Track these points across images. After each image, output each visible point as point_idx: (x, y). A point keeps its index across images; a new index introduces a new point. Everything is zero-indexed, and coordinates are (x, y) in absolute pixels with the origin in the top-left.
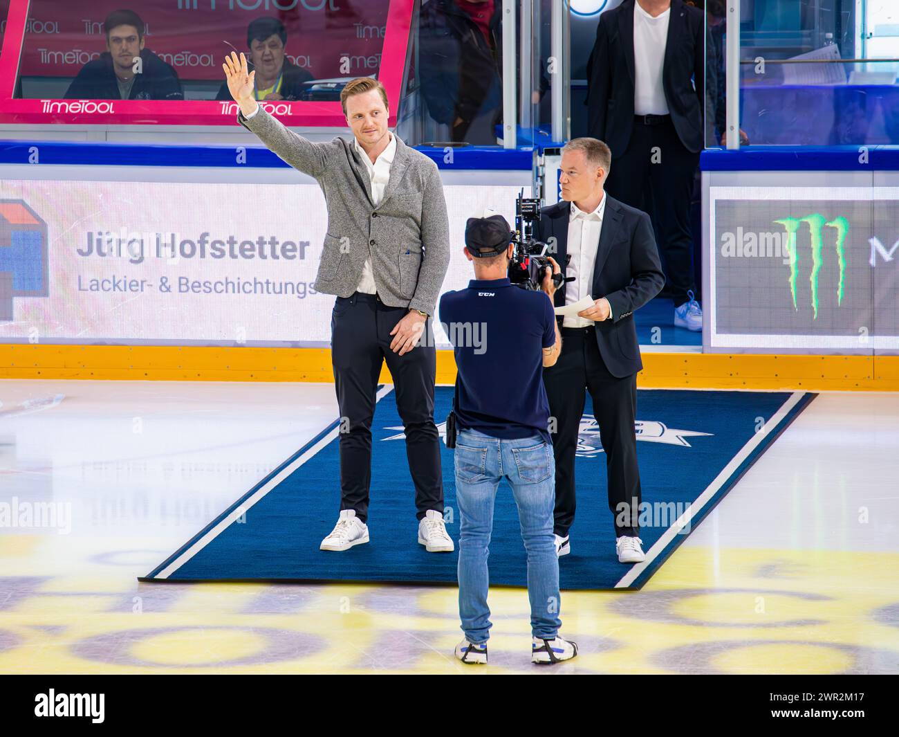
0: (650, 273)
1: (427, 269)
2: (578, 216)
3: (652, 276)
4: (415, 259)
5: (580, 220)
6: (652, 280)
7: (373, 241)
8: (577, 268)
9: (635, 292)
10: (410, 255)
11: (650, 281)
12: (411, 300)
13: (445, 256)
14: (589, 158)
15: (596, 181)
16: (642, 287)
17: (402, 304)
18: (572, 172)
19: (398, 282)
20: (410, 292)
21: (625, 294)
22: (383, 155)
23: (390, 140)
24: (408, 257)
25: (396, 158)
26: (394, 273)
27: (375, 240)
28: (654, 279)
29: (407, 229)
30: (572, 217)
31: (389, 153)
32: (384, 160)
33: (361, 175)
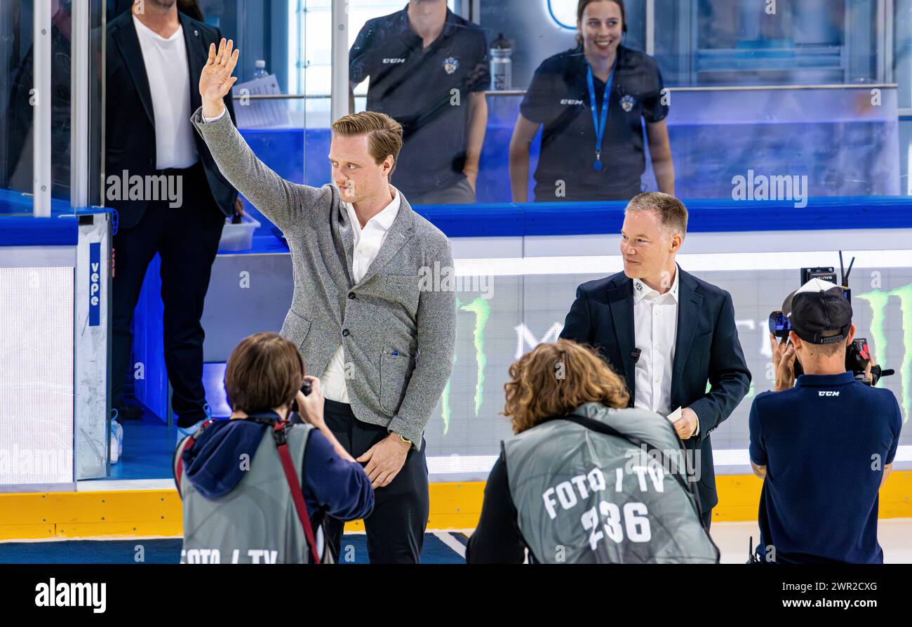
0: (739, 374)
1: (418, 379)
2: (647, 297)
3: (740, 377)
4: (403, 362)
5: (648, 302)
6: (741, 382)
7: (346, 330)
8: (649, 367)
9: (724, 399)
10: (398, 357)
11: (738, 383)
12: (391, 418)
13: (444, 365)
14: (664, 222)
15: (670, 252)
16: (732, 393)
17: (380, 421)
18: (640, 240)
19: (378, 392)
20: (393, 406)
21: (713, 402)
22: (378, 218)
23: (393, 198)
24: (394, 359)
25: (395, 225)
26: (373, 377)
27: (350, 330)
28: (743, 381)
29: (397, 321)
30: (638, 297)
31: (386, 217)
32: (378, 226)
33: (343, 240)
